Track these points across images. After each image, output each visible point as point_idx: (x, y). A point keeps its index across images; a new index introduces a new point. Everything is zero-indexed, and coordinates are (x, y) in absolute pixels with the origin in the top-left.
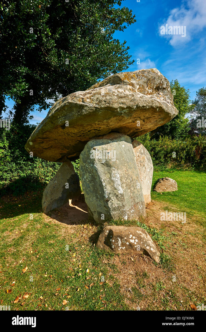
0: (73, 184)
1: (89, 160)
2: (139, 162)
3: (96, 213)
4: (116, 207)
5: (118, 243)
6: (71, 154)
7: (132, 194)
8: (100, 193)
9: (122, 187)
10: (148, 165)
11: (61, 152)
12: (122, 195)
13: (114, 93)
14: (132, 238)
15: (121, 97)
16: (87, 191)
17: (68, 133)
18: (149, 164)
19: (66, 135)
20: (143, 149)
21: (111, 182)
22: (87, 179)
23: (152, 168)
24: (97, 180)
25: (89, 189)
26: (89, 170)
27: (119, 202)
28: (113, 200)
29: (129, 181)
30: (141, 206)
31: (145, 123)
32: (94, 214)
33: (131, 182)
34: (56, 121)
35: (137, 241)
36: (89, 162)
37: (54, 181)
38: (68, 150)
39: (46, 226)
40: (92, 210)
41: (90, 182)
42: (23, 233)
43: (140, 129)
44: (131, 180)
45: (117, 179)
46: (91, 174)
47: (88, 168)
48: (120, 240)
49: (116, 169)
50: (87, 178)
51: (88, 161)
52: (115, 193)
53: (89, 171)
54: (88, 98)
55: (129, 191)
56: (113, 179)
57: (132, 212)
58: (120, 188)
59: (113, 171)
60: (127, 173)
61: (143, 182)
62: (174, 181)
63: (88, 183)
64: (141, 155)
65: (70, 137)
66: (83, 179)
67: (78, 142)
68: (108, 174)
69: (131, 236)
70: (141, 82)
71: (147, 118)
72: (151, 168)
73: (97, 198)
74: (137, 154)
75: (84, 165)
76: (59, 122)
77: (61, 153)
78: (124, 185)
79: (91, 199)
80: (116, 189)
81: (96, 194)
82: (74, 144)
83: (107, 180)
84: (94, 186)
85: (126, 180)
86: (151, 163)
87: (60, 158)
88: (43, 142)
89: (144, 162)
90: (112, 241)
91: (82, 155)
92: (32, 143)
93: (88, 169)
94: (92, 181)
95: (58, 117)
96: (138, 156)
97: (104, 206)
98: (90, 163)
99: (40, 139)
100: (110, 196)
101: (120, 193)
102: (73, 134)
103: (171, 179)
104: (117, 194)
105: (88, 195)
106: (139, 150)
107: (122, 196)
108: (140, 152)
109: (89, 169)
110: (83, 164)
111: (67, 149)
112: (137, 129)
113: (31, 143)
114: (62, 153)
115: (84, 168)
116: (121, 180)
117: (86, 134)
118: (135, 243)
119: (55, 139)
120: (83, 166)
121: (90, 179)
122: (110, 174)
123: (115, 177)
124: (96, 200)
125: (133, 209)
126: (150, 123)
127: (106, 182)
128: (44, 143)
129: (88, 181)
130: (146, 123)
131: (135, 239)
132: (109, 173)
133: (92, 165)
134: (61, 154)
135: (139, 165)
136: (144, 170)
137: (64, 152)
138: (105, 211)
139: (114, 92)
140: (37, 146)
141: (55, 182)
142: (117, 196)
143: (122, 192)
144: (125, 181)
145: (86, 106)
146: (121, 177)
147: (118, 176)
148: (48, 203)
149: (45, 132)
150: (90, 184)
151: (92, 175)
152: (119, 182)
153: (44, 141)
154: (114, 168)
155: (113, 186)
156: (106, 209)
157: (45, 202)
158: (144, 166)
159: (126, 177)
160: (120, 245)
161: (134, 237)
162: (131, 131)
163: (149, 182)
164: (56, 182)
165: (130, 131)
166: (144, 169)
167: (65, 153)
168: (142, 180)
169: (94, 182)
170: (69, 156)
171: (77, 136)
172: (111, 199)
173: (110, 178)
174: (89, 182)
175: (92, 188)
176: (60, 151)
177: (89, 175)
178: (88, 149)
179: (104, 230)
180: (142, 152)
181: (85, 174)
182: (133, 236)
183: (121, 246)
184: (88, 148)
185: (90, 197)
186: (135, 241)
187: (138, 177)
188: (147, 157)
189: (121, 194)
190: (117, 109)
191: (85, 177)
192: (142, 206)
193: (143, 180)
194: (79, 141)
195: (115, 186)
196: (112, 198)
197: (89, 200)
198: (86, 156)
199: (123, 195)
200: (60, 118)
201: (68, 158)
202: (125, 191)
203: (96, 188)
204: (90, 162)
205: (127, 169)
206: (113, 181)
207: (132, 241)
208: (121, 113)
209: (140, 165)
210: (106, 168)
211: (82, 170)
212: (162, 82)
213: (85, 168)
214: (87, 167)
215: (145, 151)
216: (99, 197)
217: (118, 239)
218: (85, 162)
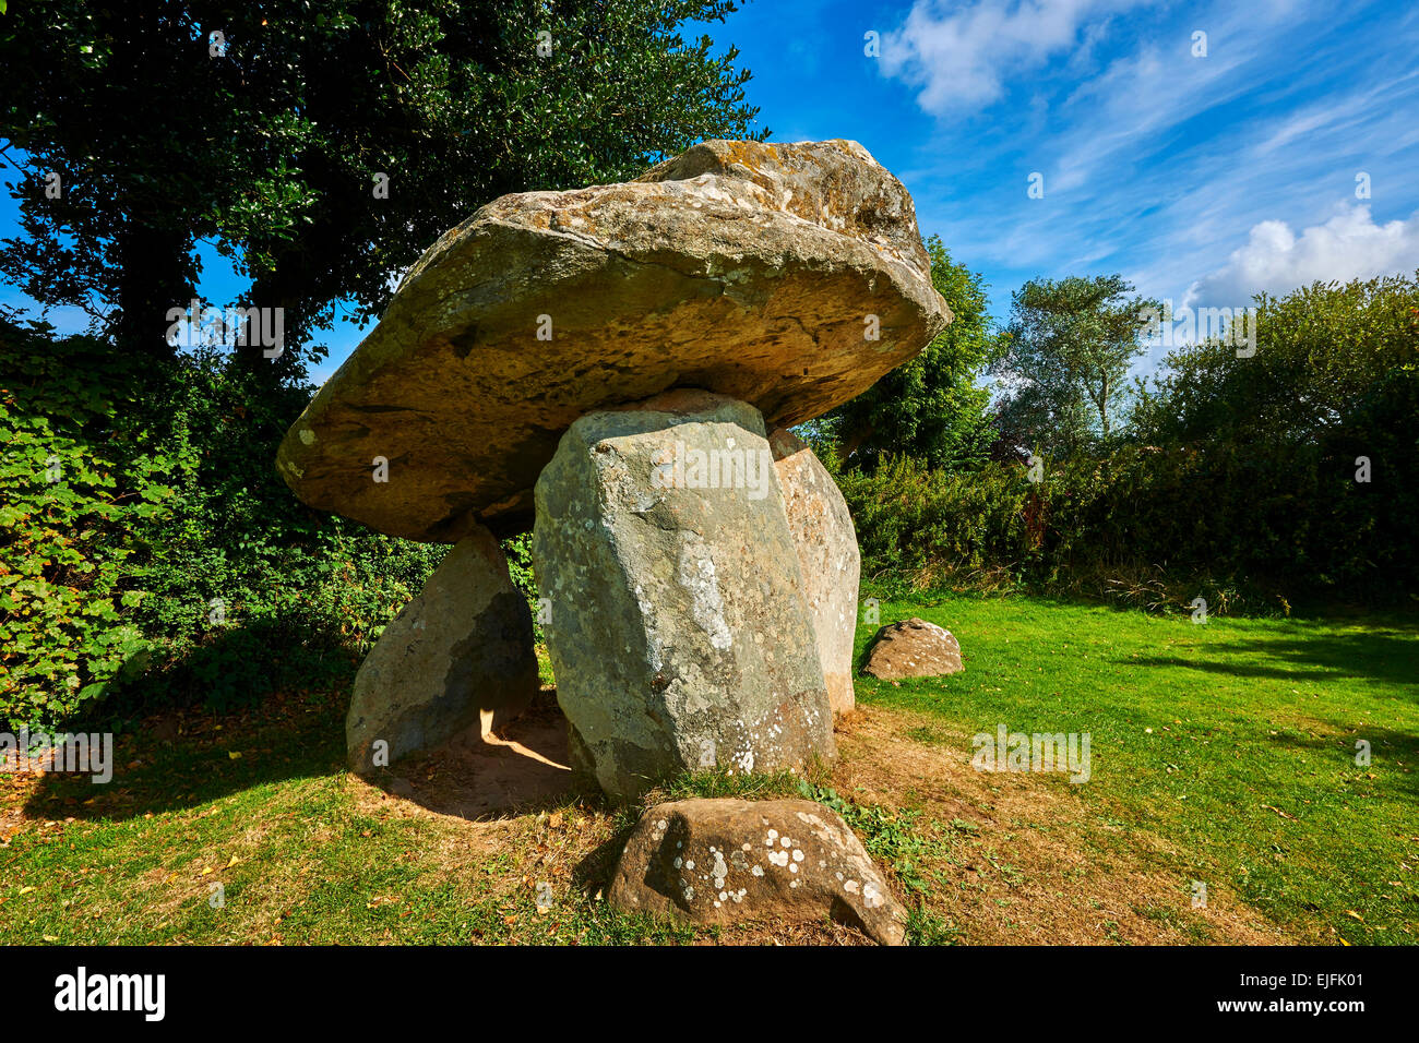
0: (504, 638)
1: (576, 502)
2: (799, 521)
3: (610, 750)
4: (700, 711)
5: (715, 872)
6: (499, 500)
7: (771, 655)
8: (628, 649)
9: (727, 620)
10: (838, 540)
11: (448, 486)
12: (729, 657)
13: (690, 201)
14: (776, 847)
15: (720, 217)
16: (568, 646)
17: (483, 378)
18: (843, 537)
19: (476, 390)
20: (814, 469)
21: (680, 595)
22: (570, 590)
23: (853, 555)
24: (613, 592)
25: (576, 636)
26: (577, 547)
27: (714, 690)
28: (689, 679)
29: (759, 597)
30: (811, 712)
31: (822, 347)
32: (597, 756)
33: (766, 600)
34: (429, 313)
35: (798, 855)
36: (578, 508)
37: (413, 622)
38: (483, 479)
39: (362, 829)
40: (589, 741)
41: (581, 606)
42: (239, 871)
43: (802, 374)
44: (768, 593)
45: (703, 584)
46: (585, 568)
47: (573, 537)
48: (719, 856)
49: (702, 539)
50: (567, 587)
51: (574, 507)
52: (697, 645)
53: (576, 551)
54: (575, 214)
55: (759, 638)
56: (685, 582)
57: (772, 735)
58: (719, 623)
59: (687, 548)
60: (748, 558)
61: (819, 614)
62: (945, 634)
63: (571, 609)
64: (807, 492)
65: (494, 401)
66: (551, 592)
67: (531, 432)
68: (665, 559)
69: (773, 834)
70: (800, 180)
71: (829, 328)
72: (849, 554)
73: (614, 676)
74: (791, 485)
75: (556, 525)
76: (441, 318)
77: (449, 491)
78: (738, 612)
79: (584, 685)
80: (699, 629)
81: (608, 660)
82: (514, 445)
83: (661, 588)
84: (596, 621)
85: (744, 591)
86: (848, 535)
87: (442, 516)
88: (364, 432)
89: (819, 522)
90: (684, 865)
91: (547, 479)
92: (311, 433)
93: (574, 542)
94: (591, 596)
95: (441, 294)
96: (796, 496)
97: (648, 713)
98: (584, 513)
99: (354, 416)
100: (674, 662)
101: (717, 646)
102: (506, 388)
103: (935, 627)
104: (706, 651)
105: (573, 665)
106: (799, 469)
107: (728, 662)
108: (803, 478)
109: (578, 543)
110: (552, 524)
111: (480, 475)
112: (787, 375)
113: (307, 437)
114: (455, 491)
115: (554, 540)
116: (723, 589)
117: (567, 387)
118: (793, 868)
119: (424, 418)
120: (549, 534)
121: (580, 590)
122: (675, 560)
123: (698, 573)
124: (611, 688)
125: (778, 723)
126: (843, 346)
127: (654, 597)
128: (371, 433)
129: (571, 599)
130: (825, 348)
131: (790, 850)
132: (668, 555)
133: (590, 523)
134: (449, 497)
135: (801, 537)
136: (822, 560)
137: (465, 487)
138: (652, 733)
139: (691, 197)
140: (333, 450)
141: (415, 626)
142: (706, 659)
143: (730, 644)
144: (738, 594)
145: (569, 243)
146: (721, 575)
147: (711, 569)
148: (376, 723)
149: (378, 373)
150: (582, 615)
151: (591, 571)
152: (715, 598)
153: (370, 426)
154: (690, 536)
155: (687, 614)
156: (656, 727)
157: (362, 720)
158: (821, 543)
159: (746, 576)
160: (720, 883)
161: (786, 842)
162: (765, 386)
163: (842, 617)
164: (421, 625)
165: (761, 388)
166: (821, 555)
167: (467, 493)
168: (813, 605)
169: (600, 603)
170: (489, 512)
171: (527, 399)
172: (678, 676)
173: (674, 579)
174: (577, 607)
175: (588, 630)
176: (443, 482)
177: (578, 572)
178: (572, 451)
179: (644, 822)
180: (812, 479)
181: (560, 567)
182: (782, 833)
183: (725, 889)
184: (572, 448)
185: (582, 674)
186: (791, 860)
187: (795, 581)
188: (832, 506)
189: (722, 653)
190: (700, 263)
191: (559, 585)
192: (816, 713)
193: (816, 602)
194: (534, 427)
195: (697, 615)
196: (683, 670)
197: (577, 688)
198: (564, 483)
199: (733, 654)
200: (448, 297)
201: (480, 520)
202: (740, 638)
203: (608, 631)
204: (584, 508)
205: (749, 542)
206: (685, 593)
207: (777, 859)
208: (722, 287)
209: (806, 535)
210: (655, 534)
211: (546, 552)
212: (882, 195)
213: (558, 543)
214: (570, 532)
215: (824, 479)
216: (622, 670)
217: (711, 855)
218: (558, 511)
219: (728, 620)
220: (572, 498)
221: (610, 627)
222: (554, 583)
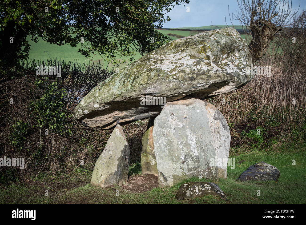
1: (166, 125)
2: (213, 128)
3: (171, 177)
4: (192, 167)
7: (206, 158)
8: (177, 155)
10: (223, 132)
13: (194, 71)
14: (207, 186)
15: (200, 75)
16: (162, 155)
18: (225, 131)
20: (218, 114)
21: (188, 145)
22: (163, 143)
23: (228, 136)
24: (174, 144)
25: (164, 153)
27: (194, 163)
28: (189, 161)
29: (203, 146)
30: (214, 171)
32: (168, 178)
36: (166, 126)
40: (166, 175)
44: (205, 145)
45: (193, 142)
46: (167, 139)
47: (164, 132)
49: (192, 133)
51: (165, 126)
52: (191, 155)
53: (165, 135)
56: (189, 142)
57: (206, 174)
58: (196, 150)
59: (189, 135)
60: (201, 137)
61: (217, 151)
63: (163, 147)
64: (215, 120)
66: (158, 144)
68: (185, 137)
69: (206, 184)
70: (216, 53)
72: (227, 136)
73: (173, 161)
75: (160, 129)
78: (199, 149)
79: (165, 164)
80: (192, 151)
81: (172, 158)
83: (184, 143)
84: (170, 150)
86: (227, 131)
89: (218, 128)
90: (191, 189)
91: (158, 119)
93: (165, 133)
94: (168, 144)
96: (212, 122)
97: (181, 168)
98: (168, 127)
100: (186, 158)
104: (193, 156)
107: (197, 158)
108: (214, 117)
109: (166, 133)
110: (158, 129)
115: (159, 132)
116: (196, 144)
118: (209, 189)
120: (157, 131)
121: (166, 143)
122: (187, 138)
123: (192, 140)
124: (172, 164)
125: (207, 171)
127: (183, 145)
129: (163, 145)
131: (209, 187)
133: (169, 129)
142: (193, 158)
143: (198, 155)
144: (199, 145)
146: (196, 141)
147: (194, 139)
148: (105, 176)
150: (166, 148)
152: (195, 146)
154: (190, 132)
155: (189, 148)
156: (182, 171)
157: (102, 175)
158: (219, 133)
159: (201, 141)
160: (197, 191)
162: (205, 95)
166: (219, 136)
170: (122, 121)
172: (187, 161)
173: (186, 141)
174: (164, 147)
175: (167, 152)
177: (165, 139)
178: (165, 114)
180: (217, 117)
181: (160, 138)
182: (208, 184)
185: (165, 161)
187: (211, 143)
189: (196, 156)
191: (160, 142)
193: (217, 148)
195: (191, 149)
196: (188, 159)
197: (163, 165)
198: (163, 120)
199: (198, 157)
202: (199, 154)
205: (202, 134)
206: (190, 145)
207: (207, 188)
209: (214, 131)
211: (156, 135)
213: (160, 133)
214: (164, 131)
215: (220, 116)
216: (175, 160)
217: (196, 187)
218: (160, 126)
219: (198, 150)
220: (164, 124)
221: (173, 151)
222: (159, 142)
